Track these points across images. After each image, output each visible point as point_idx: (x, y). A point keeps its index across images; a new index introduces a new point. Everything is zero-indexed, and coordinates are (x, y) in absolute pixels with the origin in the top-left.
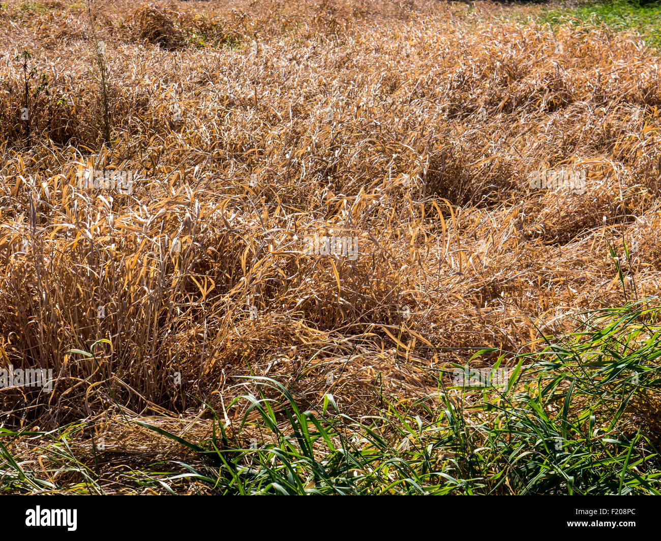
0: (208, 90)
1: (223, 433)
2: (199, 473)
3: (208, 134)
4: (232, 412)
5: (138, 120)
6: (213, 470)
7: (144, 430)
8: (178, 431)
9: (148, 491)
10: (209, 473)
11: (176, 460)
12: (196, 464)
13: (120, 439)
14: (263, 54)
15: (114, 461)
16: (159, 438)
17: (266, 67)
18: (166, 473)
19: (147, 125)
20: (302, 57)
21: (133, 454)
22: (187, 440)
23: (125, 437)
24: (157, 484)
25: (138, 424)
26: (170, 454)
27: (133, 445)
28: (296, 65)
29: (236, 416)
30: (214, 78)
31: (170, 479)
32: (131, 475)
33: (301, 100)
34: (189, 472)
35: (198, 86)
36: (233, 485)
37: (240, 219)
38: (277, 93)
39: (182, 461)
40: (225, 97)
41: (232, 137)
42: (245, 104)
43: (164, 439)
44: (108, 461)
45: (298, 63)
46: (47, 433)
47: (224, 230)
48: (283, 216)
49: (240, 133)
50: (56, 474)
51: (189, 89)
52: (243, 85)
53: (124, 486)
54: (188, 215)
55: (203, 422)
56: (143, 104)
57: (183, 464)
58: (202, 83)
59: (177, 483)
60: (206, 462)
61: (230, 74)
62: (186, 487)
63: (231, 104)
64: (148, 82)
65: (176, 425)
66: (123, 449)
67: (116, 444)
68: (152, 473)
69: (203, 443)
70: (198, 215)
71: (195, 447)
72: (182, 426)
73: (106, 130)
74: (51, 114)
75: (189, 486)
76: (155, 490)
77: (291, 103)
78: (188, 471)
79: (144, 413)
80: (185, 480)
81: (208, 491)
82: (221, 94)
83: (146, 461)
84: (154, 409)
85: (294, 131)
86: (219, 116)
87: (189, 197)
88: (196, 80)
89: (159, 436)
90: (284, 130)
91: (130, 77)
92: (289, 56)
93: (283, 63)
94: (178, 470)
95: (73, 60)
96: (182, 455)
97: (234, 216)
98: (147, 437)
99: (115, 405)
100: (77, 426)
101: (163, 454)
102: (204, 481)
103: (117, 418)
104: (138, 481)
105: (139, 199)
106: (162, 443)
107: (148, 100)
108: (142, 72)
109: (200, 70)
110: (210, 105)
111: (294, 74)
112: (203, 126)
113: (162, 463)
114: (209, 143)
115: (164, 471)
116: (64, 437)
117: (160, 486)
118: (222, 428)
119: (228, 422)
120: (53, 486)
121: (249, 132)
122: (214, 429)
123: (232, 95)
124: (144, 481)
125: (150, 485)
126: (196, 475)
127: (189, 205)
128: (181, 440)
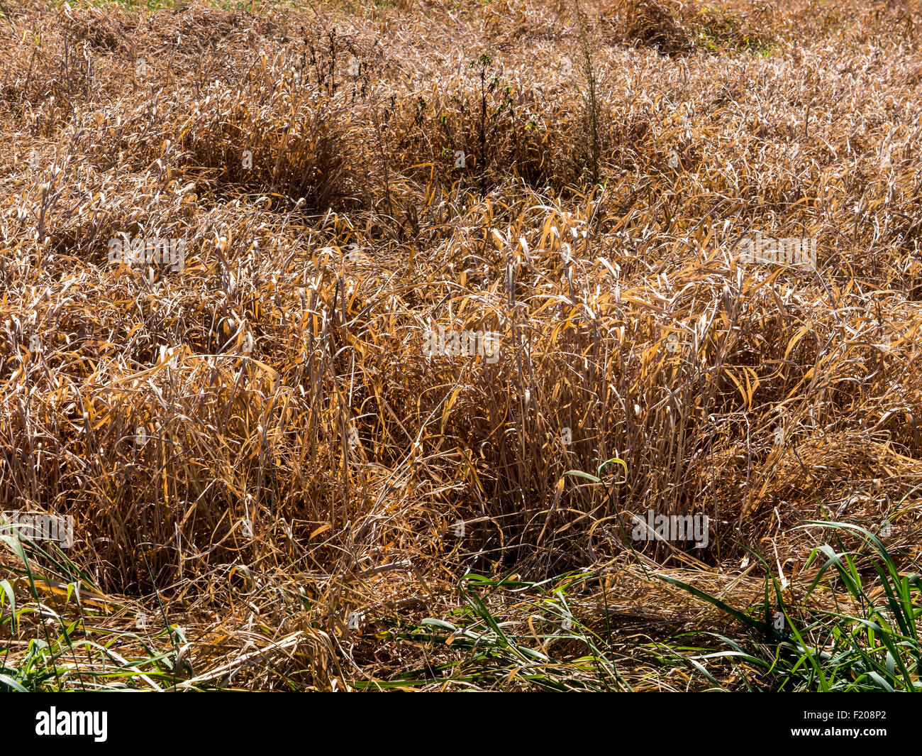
0: (731, 112)
1: (779, 598)
2: (745, 651)
3: (735, 175)
4: (788, 569)
5: (633, 152)
6: (765, 648)
7: (668, 586)
8: (716, 592)
9: (675, 673)
10: (759, 652)
11: (711, 631)
12: (740, 638)
13: (635, 597)
14: (804, 62)
15: (628, 629)
16: (689, 599)
17: (808, 82)
18: (698, 649)
19: (645, 159)
20: (860, 68)
21: (654, 620)
22: (728, 604)
23: (642, 596)
24: (687, 663)
25: (661, 578)
26: (704, 622)
27: (651, 607)
28: (852, 80)
29: (795, 573)
30: (736, 95)
31: (704, 657)
32: (649, 648)
33: (862, 129)
34: (731, 650)
35: (715, 107)
36: (796, 672)
37: (797, 297)
38: (827, 119)
39: (721, 633)
40: (755, 124)
41: (770, 179)
42: (784, 133)
43: (696, 601)
44: (616, 628)
45: (855, 77)
46: (535, 585)
47: (776, 312)
48: (858, 293)
49: (781, 176)
50: (547, 641)
51: (704, 111)
52: (778, 106)
53: (641, 664)
54: (726, 288)
55: (751, 581)
56: (640, 131)
57: (723, 638)
58: (720, 103)
59: (714, 664)
60: (754, 637)
61: (759, 90)
62: (726, 670)
63: (763, 133)
64: (646, 99)
65: (712, 582)
66: (639, 612)
67: (628, 605)
68: (679, 648)
69: (751, 609)
70: (741, 289)
71: (739, 614)
72: (720, 584)
73: (593, 165)
74: (515, 142)
75: (730, 669)
76: (684, 671)
77: (847, 133)
78: (728, 648)
79: (667, 564)
80: (726, 661)
81: (758, 677)
82: (750, 119)
83: (670, 631)
84: (682, 558)
85: (859, 174)
86: (752, 150)
87: (727, 263)
88: (712, 98)
89: (690, 596)
90: (845, 172)
91: (621, 92)
92: (841, 66)
93: (833, 77)
94: (716, 646)
95: (539, 68)
96: (720, 625)
97: (790, 292)
98: (672, 597)
99: (629, 551)
100: (577, 576)
101: (696, 622)
102: (751, 663)
103: (632, 568)
104: (660, 657)
105: (651, 263)
106: (693, 606)
107: (645, 126)
108: (637, 86)
109: (717, 84)
110: (735, 134)
111: (848, 92)
112: (728, 163)
113: (692, 634)
114: (738, 188)
115: (696, 646)
116: (559, 592)
117: (691, 666)
118: (777, 591)
119: (785, 583)
120: (546, 658)
121: (794, 174)
122: (767, 591)
123: (765, 121)
124: (668, 658)
125: (678, 664)
126: (741, 654)
127: (727, 274)
128: (720, 604)
